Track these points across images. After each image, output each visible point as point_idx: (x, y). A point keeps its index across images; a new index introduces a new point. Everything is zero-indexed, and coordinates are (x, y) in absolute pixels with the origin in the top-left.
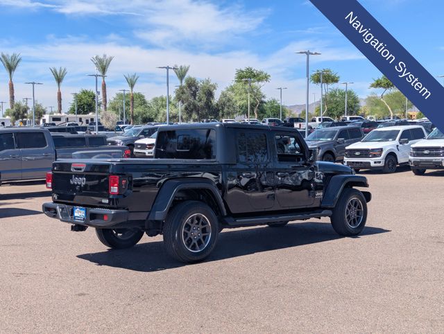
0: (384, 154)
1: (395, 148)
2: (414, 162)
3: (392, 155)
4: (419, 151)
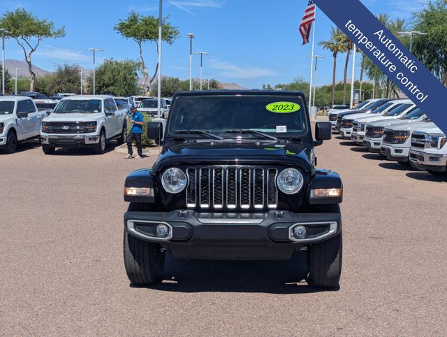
1: (15, 123)
2: (49, 139)
3: (12, 131)
4: (56, 127)
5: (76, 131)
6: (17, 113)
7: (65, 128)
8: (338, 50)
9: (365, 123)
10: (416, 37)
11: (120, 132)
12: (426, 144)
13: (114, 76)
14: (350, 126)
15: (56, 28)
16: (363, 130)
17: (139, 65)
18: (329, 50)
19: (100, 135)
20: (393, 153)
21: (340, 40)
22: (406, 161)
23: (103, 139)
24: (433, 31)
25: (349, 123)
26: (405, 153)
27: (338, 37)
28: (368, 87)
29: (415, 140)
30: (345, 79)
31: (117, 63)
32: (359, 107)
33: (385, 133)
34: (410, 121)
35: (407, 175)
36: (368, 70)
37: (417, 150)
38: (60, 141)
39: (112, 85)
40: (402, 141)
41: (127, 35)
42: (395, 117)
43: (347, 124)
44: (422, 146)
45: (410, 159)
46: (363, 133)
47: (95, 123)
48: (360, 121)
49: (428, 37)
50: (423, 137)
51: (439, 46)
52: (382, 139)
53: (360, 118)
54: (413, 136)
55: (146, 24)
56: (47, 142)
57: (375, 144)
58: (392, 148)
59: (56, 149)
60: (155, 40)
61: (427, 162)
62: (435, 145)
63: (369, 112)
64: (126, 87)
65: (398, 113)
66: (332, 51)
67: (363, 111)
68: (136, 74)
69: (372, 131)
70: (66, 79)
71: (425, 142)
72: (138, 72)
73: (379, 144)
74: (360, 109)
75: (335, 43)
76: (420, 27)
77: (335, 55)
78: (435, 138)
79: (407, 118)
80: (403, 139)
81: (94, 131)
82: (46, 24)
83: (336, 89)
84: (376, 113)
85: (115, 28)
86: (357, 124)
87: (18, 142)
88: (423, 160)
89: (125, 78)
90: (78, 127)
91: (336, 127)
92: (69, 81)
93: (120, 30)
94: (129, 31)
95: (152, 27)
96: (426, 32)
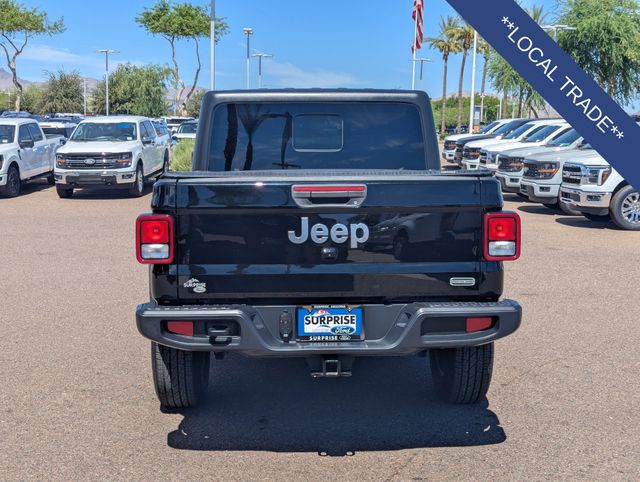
0: (5, 164)
1: (17, 155)
2: (67, 177)
3: (14, 166)
4: (75, 160)
5: (101, 166)
6: (19, 142)
7: (89, 161)
8: (449, 50)
9: (498, 153)
10: (562, 32)
11: (160, 166)
12: (583, 179)
13: (132, 89)
14: (475, 157)
15: (52, 19)
16: (493, 162)
17: (167, 72)
18: (438, 49)
19: (137, 171)
20: (538, 192)
21: (453, 35)
22: (555, 201)
23: (140, 176)
24: (585, 25)
25: (474, 153)
26: (554, 192)
27: (450, 32)
28: (492, 102)
29: (568, 174)
30: (460, 92)
31: (135, 70)
32: (486, 131)
33: (526, 165)
34: (558, 149)
35: (557, 220)
36: (494, 79)
37: (569, 187)
38: (82, 179)
39: (129, 100)
40: (550, 176)
41: (155, 30)
42: (537, 144)
43: (472, 154)
44: (577, 182)
45: (561, 199)
46: (494, 166)
47: (130, 155)
48: (490, 150)
49: (578, 32)
50: (578, 170)
51: (592, 45)
52: (521, 173)
53: (489, 146)
54: (565, 169)
55: (181, 14)
56: (63, 181)
57: (512, 180)
58: (536, 184)
59: (75, 190)
60: (194, 37)
61: (584, 203)
62: (594, 180)
63: (500, 137)
64: (150, 104)
65: (541, 138)
66: (441, 51)
67: (492, 136)
68: (164, 85)
69: (506, 162)
70: (61, 93)
71: (581, 176)
72: (166, 82)
73: (516, 180)
74: (488, 133)
75: (445, 40)
76: (566, 19)
77: (445, 57)
78: (594, 171)
79: (554, 145)
80: (551, 173)
81: (127, 166)
82: (37, 14)
83: (447, 106)
84: (510, 138)
85: (137, 20)
86: (485, 154)
87: (21, 181)
88: (579, 201)
89: (148, 92)
90: (104, 161)
91: (455, 159)
92: (66, 96)
93: (144, 22)
94: (157, 24)
95: (190, 18)
96: (575, 25)
